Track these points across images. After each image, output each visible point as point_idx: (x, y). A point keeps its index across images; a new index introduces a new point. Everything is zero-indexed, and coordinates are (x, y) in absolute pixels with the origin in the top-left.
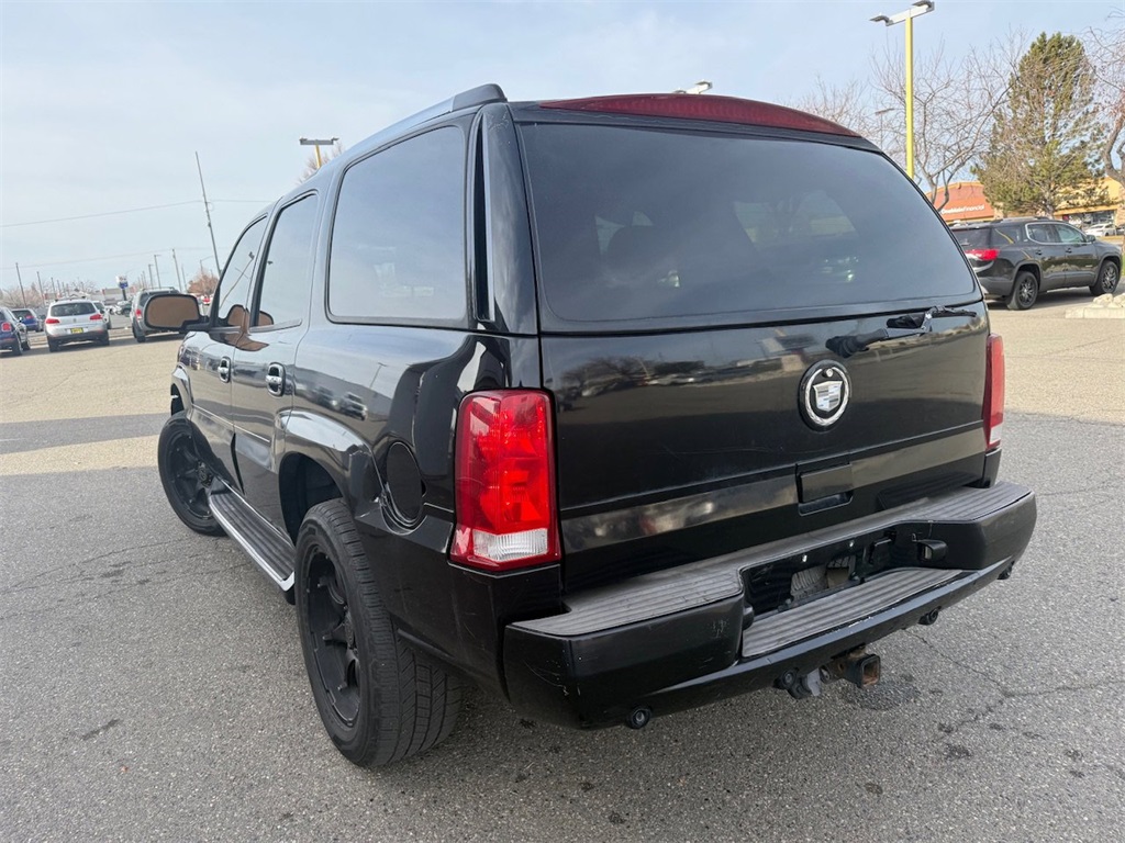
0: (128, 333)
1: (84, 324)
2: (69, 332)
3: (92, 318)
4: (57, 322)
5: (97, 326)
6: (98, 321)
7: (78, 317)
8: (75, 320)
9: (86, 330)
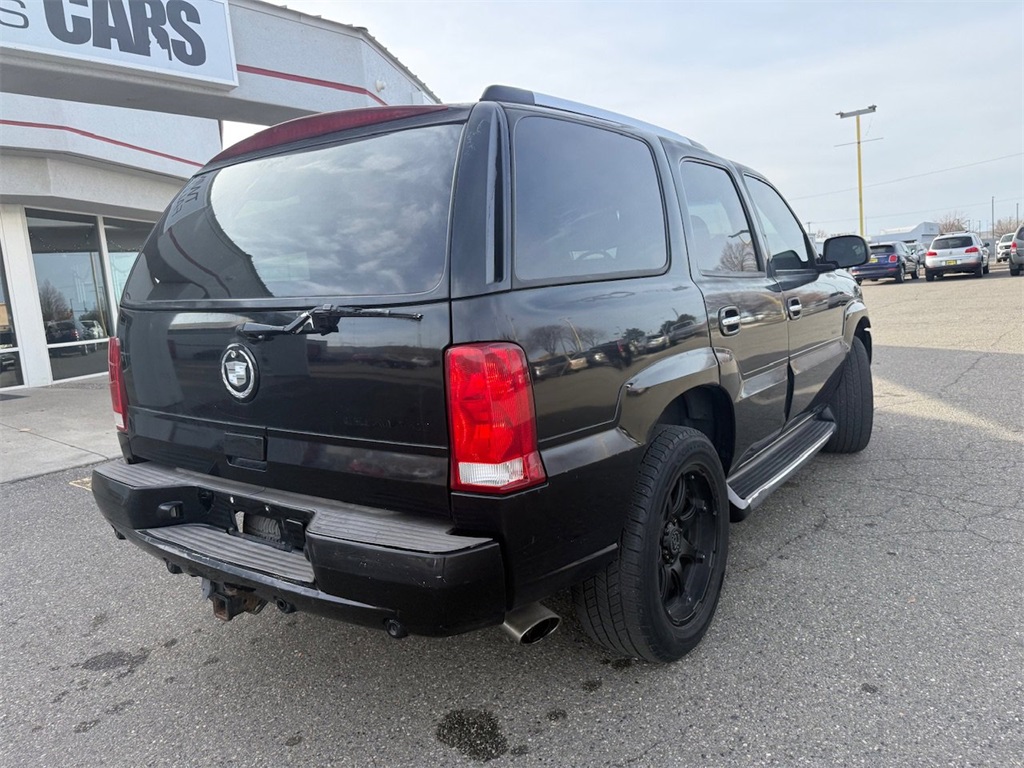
0: (1006, 266)
1: (960, 256)
2: (944, 264)
3: (967, 251)
4: (935, 254)
5: (972, 258)
6: (973, 254)
7: (954, 250)
8: (951, 253)
9: (959, 263)
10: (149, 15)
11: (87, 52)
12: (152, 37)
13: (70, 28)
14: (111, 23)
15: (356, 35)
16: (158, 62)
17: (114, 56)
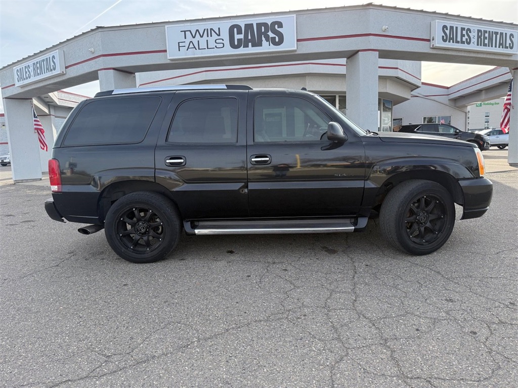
10: (263, 31)
11: (242, 51)
12: (263, 39)
13: (236, 43)
14: (250, 38)
15: (368, 7)
16: (266, 47)
17: (251, 50)
